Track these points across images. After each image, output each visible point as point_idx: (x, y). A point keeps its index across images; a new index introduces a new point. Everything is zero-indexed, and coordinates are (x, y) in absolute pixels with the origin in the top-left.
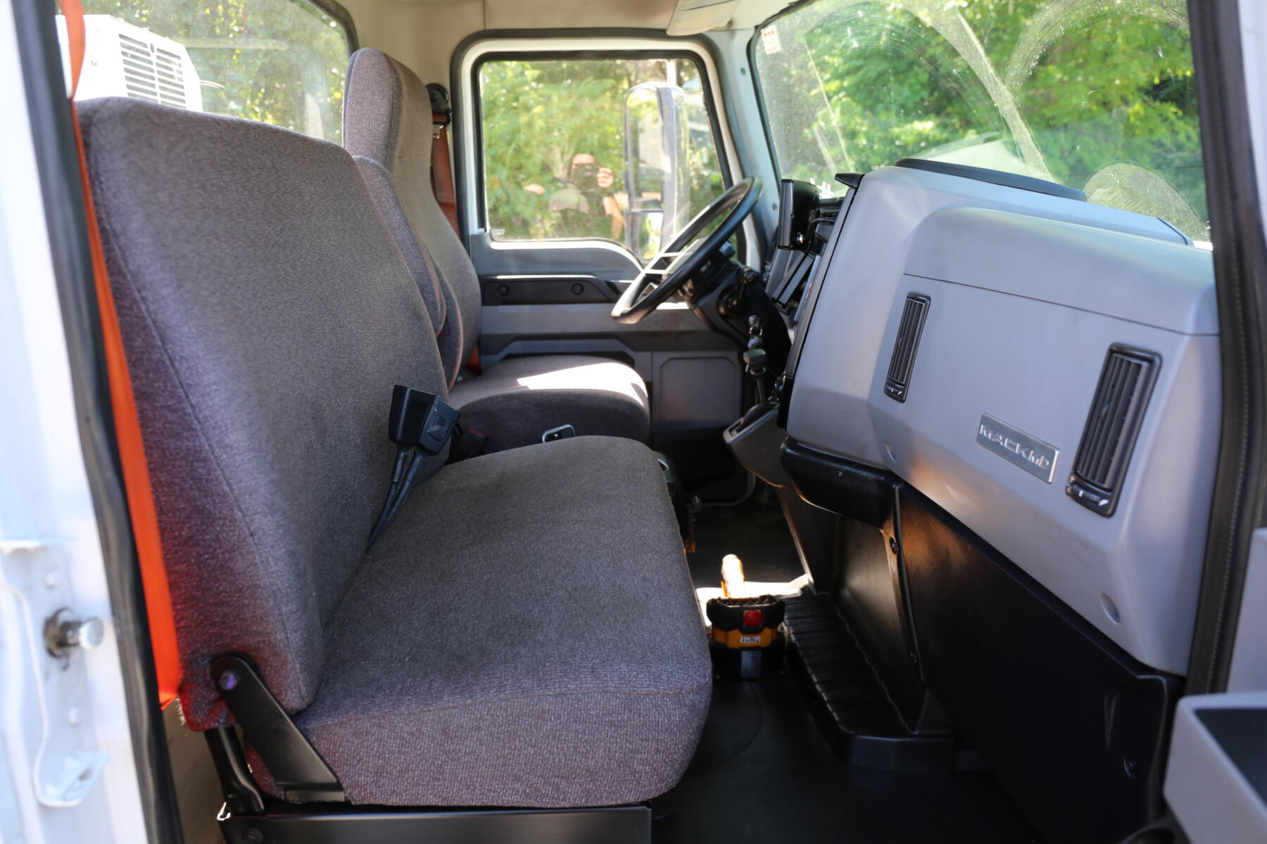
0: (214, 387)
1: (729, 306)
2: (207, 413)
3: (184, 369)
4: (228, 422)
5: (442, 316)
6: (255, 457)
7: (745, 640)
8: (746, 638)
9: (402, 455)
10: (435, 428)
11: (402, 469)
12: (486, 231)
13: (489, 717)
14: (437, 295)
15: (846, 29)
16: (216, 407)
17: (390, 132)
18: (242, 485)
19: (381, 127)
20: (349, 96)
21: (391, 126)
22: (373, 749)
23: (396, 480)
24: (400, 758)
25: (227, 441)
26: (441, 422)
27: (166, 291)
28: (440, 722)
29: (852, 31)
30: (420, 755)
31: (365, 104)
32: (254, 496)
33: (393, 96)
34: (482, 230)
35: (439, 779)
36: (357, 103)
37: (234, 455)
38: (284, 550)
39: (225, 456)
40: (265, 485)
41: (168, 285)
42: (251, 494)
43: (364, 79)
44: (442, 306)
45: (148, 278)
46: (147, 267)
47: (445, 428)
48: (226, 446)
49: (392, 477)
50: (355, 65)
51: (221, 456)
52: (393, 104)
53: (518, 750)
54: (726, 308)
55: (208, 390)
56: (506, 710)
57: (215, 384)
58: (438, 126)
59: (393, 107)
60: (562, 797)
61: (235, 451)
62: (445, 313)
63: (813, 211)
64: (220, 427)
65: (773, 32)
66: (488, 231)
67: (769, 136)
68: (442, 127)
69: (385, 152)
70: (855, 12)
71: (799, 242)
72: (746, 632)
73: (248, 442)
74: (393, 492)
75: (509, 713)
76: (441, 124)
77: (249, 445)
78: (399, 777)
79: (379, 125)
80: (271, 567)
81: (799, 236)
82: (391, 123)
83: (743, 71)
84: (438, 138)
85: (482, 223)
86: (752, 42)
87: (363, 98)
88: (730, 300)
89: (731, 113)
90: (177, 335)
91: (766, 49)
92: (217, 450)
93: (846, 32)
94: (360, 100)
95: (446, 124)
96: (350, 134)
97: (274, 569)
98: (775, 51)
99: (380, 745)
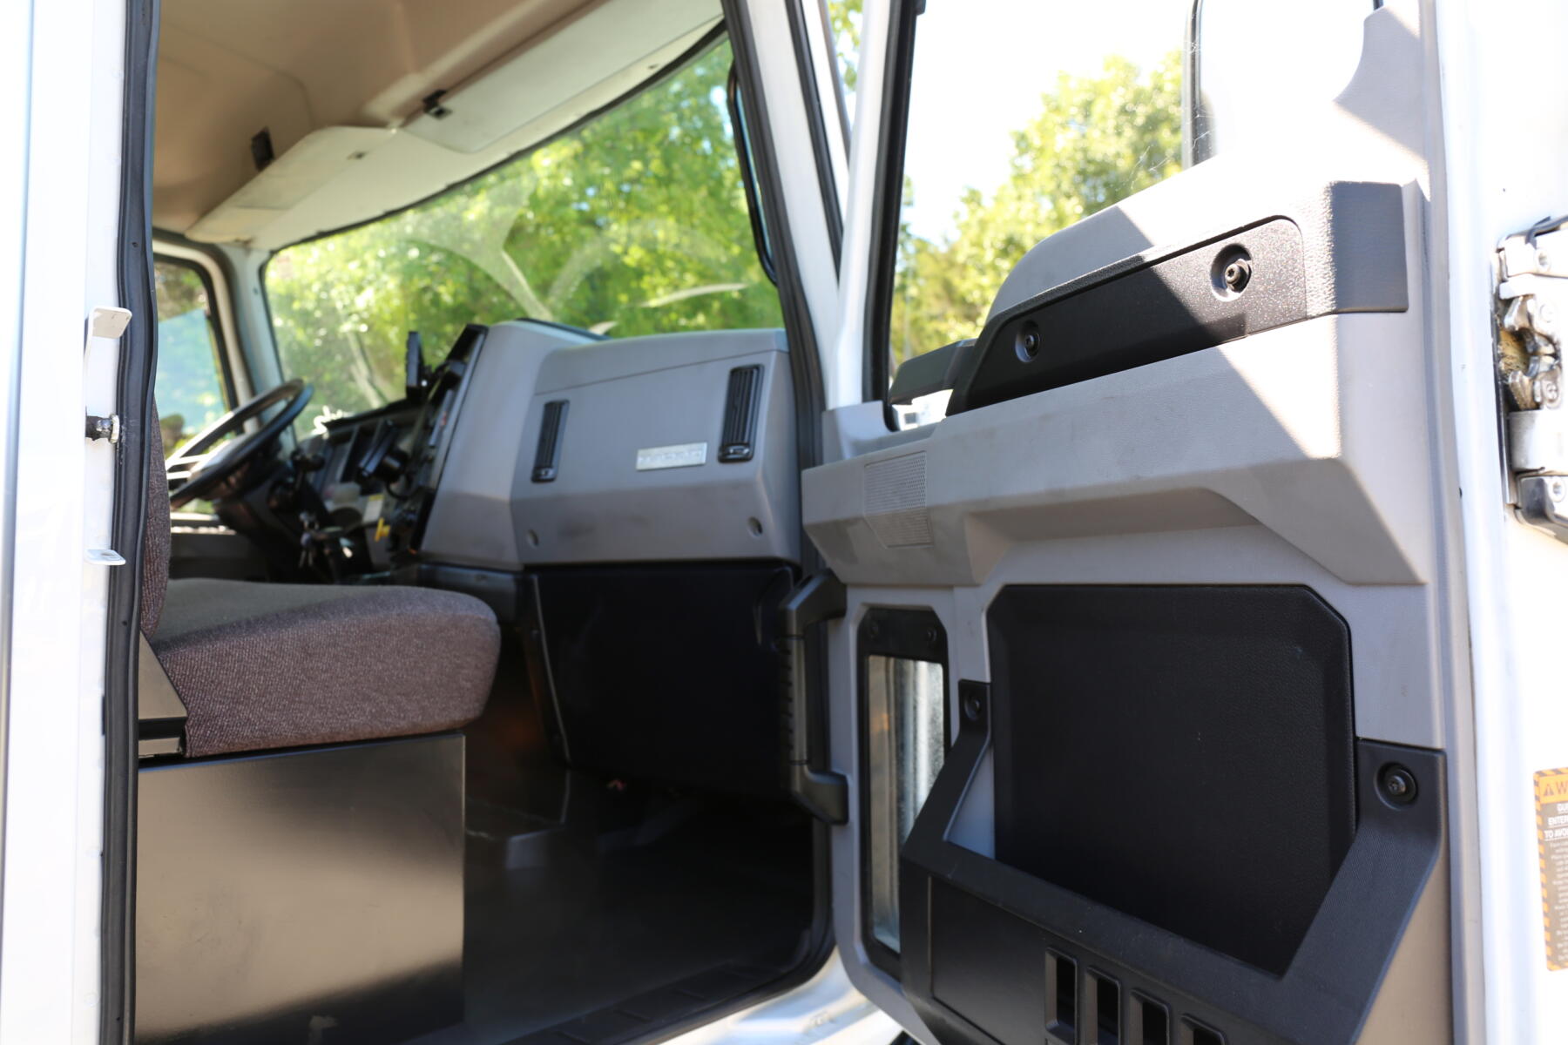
1: (284, 498)
13: (344, 634)
22: (233, 671)
24: (260, 680)
28: (300, 640)
30: (280, 675)
35: (295, 702)
53: (369, 666)
54: (279, 500)
56: (359, 627)
60: (402, 715)
75: (361, 629)
78: (255, 702)
99: (240, 666)
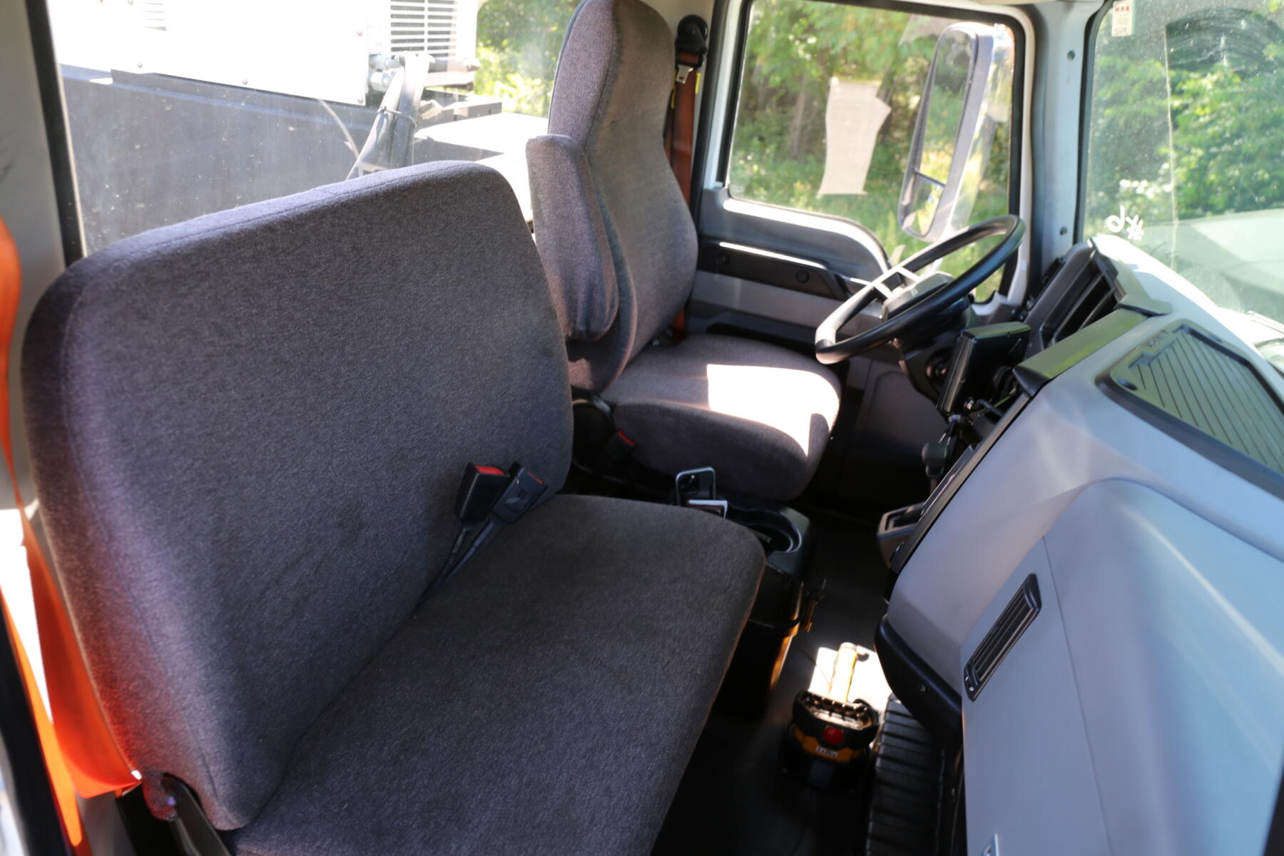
0: (155, 584)
1: (937, 372)
2: (147, 605)
3: (126, 565)
4: (166, 615)
5: (610, 318)
6: (191, 645)
7: (821, 751)
8: (822, 750)
9: (464, 530)
10: (512, 500)
11: (463, 543)
12: (724, 185)
14: (608, 296)
15: (1220, 36)
16: (155, 602)
17: (599, 102)
18: (176, 669)
19: (589, 96)
20: (565, 54)
21: (601, 96)
23: (455, 551)
25: (164, 631)
26: (522, 494)
27: (115, 493)
29: (1227, 42)
31: (579, 66)
32: (187, 679)
33: (610, 62)
34: (720, 184)
36: (571, 64)
37: (170, 644)
38: (216, 722)
39: (160, 643)
40: (201, 669)
41: (119, 486)
42: (184, 677)
43: (584, 37)
44: (612, 306)
45: (99, 480)
46: (99, 469)
47: (525, 501)
48: (163, 636)
49: (452, 549)
50: (578, 18)
51: (158, 642)
52: (608, 71)
54: (933, 371)
55: (148, 586)
57: (156, 580)
58: (687, 67)
59: (607, 75)
61: (170, 641)
62: (615, 314)
63: (1003, 368)
64: (158, 619)
65: (1128, 8)
66: (726, 187)
67: (1084, 141)
68: (691, 70)
69: (591, 125)
70: (1238, 19)
71: (966, 408)
72: (823, 744)
73: (186, 632)
74: (451, 561)
76: (691, 65)
77: (186, 636)
79: (589, 93)
80: (200, 736)
81: (968, 402)
82: (602, 92)
83: (1071, 55)
84: (684, 82)
85: (721, 176)
86: (1098, 15)
87: (578, 59)
88: (941, 365)
89: (1040, 107)
90: (122, 534)
91: (1113, 28)
92: (154, 638)
93: (1220, 40)
94: (575, 61)
95: (697, 66)
96: (559, 98)
97: (203, 737)
98: (1123, 34)
